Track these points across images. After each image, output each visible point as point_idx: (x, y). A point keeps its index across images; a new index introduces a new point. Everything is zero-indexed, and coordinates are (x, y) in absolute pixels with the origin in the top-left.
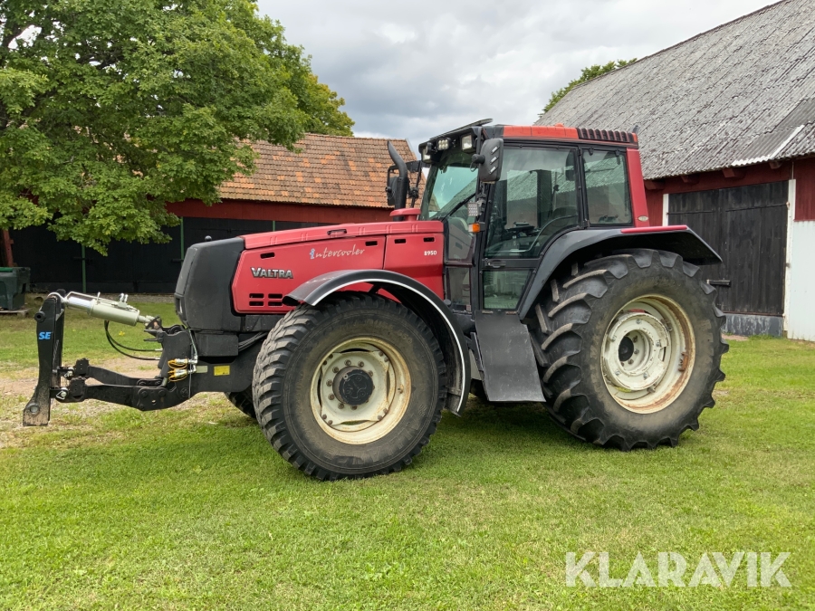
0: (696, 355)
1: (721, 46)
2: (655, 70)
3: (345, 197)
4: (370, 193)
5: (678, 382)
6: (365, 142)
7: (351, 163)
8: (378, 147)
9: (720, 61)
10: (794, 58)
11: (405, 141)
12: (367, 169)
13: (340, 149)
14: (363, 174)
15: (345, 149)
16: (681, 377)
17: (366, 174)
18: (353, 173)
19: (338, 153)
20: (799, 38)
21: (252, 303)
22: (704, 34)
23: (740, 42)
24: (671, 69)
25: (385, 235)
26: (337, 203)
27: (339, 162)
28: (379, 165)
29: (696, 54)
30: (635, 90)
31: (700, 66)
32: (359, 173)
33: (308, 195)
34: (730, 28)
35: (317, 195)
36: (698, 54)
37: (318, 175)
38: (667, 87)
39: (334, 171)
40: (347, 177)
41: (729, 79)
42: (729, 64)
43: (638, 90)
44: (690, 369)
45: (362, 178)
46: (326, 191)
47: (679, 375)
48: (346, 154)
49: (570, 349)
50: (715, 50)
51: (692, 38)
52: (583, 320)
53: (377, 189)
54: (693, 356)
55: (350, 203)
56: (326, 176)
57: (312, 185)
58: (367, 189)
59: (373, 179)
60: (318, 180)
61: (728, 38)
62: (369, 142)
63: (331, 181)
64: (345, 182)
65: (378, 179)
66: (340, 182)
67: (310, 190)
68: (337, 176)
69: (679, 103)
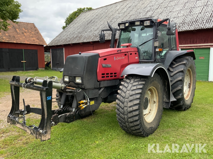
0: (193, 83)
1: (124, 6)
2: (106, 11)
3: (17, 40)
4: (25, 39)
5: (189, 91)
6: (21, 23)
7: (17, 30)
8: (25, 25)
9: (125, 10)
10: (147, 10)
11: (33, 24)
12: (23, 32)
13: (12, 25)
14: (22, 33)
15: (14, 25)
16: (190, 89)
17: (23, 33)
18: (18, 33)
19: (12, 26)
20: (146, 6)
21: (102, 77)
22: (118, 2)
23: (129, 5)
24: (111, 10)
25: (128, 52)
26: (15, 42)
27: (13, 29)
28: (26, 31)
29: (117, 7)
30: (102, 15)
31: (120, 10)
32: (20, 33)
33: (4, 39)
34: (125, 2)
35: (8, 39)
36: (118, 7)
37: (6, 33)
38: (112, 15)
39: (12, 32)
40: (17, 34)
41: (130, 14)
42: (128, 11)
43: (103, 15)
44: (192, 87)
45: (22, 34)
46: (10, 38)
47: (189, 89)
48: (15, 26)
49: (180, 85)
50: (122, 7)
51: (115, 3)
52: (183, 76)
53: (27, 38)
54: (192, 84)
55: (19, 42)
56: (9, 33)
57: (5, 36)
58: (24, 38)
59: (26, 35)
60: (7, 34)
61: (125, 4)
62: (22, 23)
63: (11, 35)
64: (16, 35)
65: (27, 35)
66: (15, 35)
67: (5, 38)
68: (13, 33)
69: (118, 20)
